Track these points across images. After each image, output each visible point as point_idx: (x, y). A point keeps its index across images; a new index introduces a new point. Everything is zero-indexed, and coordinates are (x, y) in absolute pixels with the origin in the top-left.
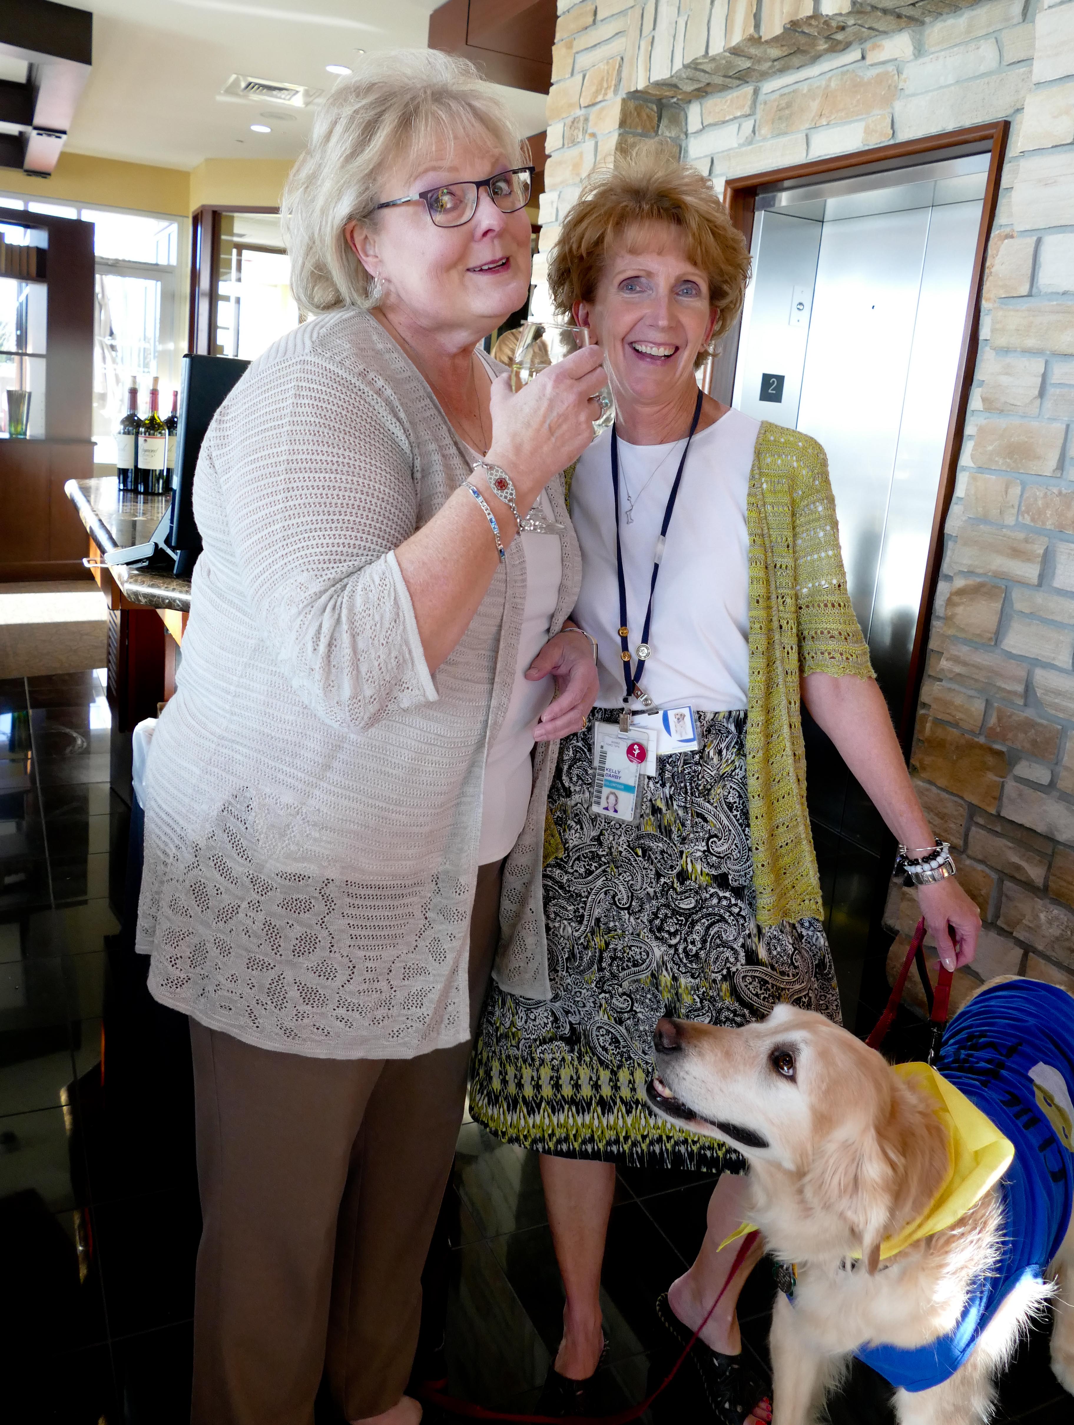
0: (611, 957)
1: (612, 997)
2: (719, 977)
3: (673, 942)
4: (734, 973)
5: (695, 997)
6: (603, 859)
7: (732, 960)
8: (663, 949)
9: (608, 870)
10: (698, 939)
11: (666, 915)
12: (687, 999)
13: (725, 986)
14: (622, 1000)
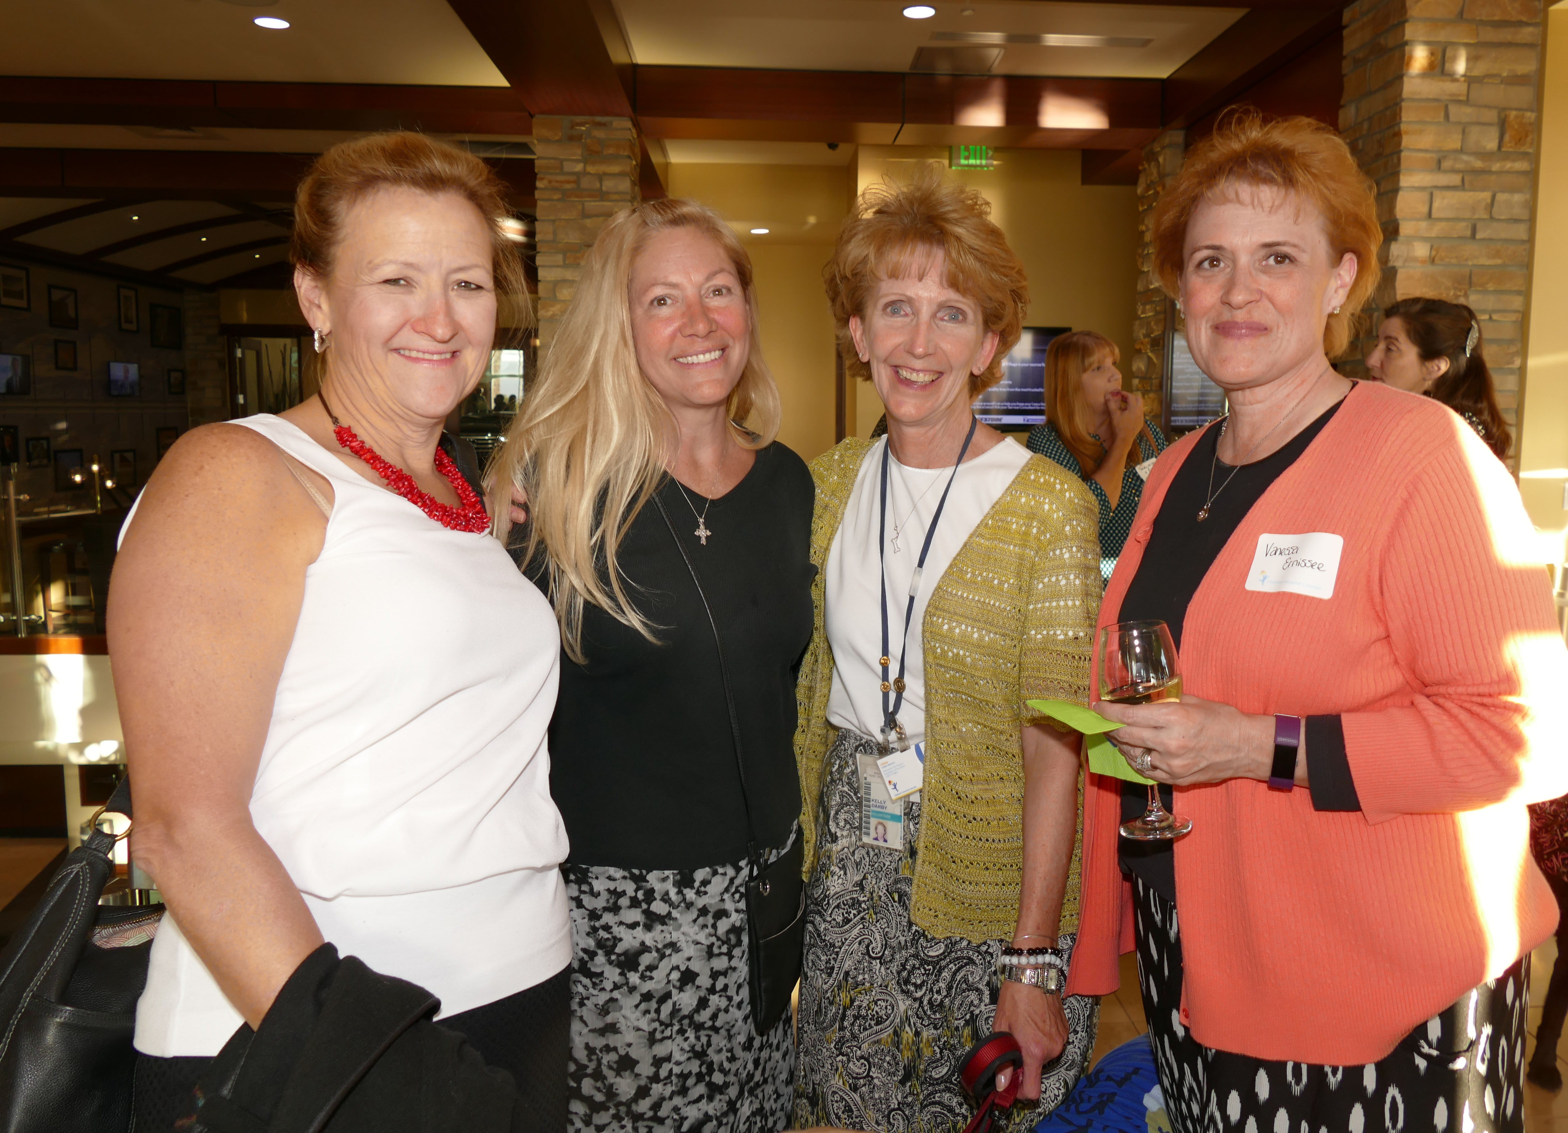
0: (854, 1016)
1: (849, 1061)
2: (962, 1022)
3: (919, 994)
4: (977, 1016)
5: (936, 1048)
6: (863, 905)
7: (976, 1002)
8: (908, 1003)
9: (867, 917)
10: (944, 986)
11: (914, 967)
12: (927, 1053)
13: (967, 1031)
14: (859, 1064)
